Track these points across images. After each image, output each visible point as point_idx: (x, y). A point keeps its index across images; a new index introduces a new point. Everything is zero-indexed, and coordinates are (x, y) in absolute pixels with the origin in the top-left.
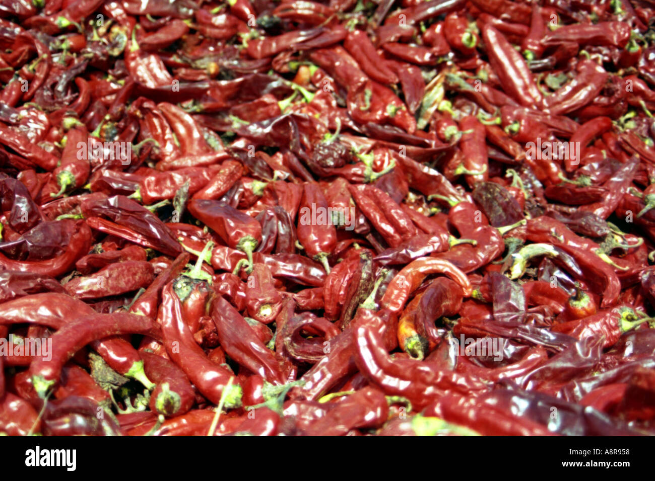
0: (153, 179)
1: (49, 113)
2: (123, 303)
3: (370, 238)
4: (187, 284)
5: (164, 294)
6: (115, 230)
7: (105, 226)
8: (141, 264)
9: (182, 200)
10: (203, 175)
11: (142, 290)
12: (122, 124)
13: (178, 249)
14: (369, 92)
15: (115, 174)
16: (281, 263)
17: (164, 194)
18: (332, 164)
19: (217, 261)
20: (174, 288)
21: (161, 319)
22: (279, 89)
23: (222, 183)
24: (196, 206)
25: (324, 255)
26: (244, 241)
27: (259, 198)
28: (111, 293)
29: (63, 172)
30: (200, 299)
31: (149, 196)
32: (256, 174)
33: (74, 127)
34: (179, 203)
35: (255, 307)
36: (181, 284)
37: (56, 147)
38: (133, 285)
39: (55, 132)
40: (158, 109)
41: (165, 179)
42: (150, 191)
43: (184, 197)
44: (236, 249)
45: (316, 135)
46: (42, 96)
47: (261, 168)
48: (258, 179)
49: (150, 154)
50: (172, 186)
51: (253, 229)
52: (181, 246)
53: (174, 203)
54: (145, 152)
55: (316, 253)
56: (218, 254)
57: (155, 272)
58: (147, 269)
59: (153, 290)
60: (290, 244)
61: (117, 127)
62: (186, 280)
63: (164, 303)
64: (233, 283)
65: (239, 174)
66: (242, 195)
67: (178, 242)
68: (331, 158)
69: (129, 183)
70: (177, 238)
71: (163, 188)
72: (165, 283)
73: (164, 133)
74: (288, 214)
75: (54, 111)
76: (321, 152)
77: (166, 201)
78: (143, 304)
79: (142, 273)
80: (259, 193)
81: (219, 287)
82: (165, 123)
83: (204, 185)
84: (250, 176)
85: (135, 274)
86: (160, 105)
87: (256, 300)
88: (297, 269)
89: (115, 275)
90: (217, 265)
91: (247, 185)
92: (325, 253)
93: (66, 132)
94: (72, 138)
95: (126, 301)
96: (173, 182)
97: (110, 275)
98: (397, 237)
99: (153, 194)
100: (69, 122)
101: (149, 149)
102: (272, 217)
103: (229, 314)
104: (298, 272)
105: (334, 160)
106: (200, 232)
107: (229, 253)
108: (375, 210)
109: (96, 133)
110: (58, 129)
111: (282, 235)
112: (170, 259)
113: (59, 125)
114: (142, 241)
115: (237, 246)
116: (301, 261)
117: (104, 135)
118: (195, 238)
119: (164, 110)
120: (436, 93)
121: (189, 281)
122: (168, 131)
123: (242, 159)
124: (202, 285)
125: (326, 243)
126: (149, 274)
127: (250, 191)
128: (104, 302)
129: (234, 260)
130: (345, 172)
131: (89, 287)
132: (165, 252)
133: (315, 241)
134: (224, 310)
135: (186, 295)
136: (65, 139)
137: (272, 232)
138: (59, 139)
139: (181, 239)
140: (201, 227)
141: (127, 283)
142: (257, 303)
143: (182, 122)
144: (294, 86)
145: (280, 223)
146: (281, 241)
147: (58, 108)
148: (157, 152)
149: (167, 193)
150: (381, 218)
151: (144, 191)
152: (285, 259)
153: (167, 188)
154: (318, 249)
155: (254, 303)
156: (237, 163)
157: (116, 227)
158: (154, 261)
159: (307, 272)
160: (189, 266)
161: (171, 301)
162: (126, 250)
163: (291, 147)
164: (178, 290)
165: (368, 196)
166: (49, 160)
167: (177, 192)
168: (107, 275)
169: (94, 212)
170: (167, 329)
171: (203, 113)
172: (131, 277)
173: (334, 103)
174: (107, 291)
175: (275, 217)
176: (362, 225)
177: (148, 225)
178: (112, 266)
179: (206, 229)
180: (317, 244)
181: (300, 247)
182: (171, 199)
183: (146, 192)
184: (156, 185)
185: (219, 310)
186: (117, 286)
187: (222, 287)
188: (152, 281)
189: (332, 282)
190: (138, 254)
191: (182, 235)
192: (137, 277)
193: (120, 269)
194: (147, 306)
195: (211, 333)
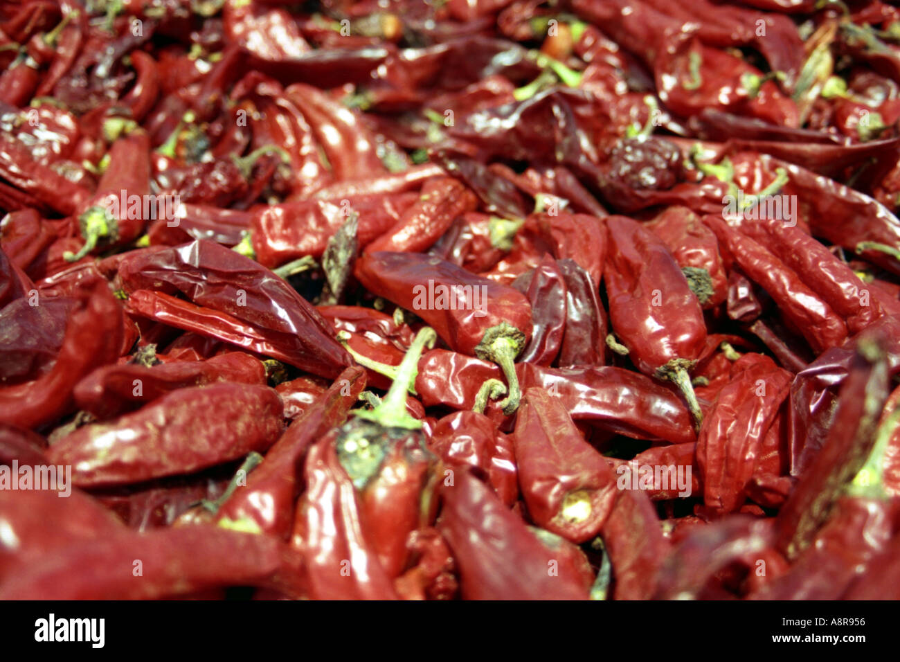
0: (278, 212)
1: (78, 116)
2: (205, 494)
3: (760, 330)
4: (372, 440)
5: (309, 468)
6: (192, 317)
7: (170, 309)
8: (252, 393)
9: (343, 256)
10: (384, 209)
11: (254, 457)
12: (217, 128)
13: (340, 361)
14: (696, 58)
15: (198, 211)
16: (582, 388)
17: (302, 246)
18: (651, 180)
19: (432, 385)
20: (337, 452)
21: (305, 536)
22: (516, 67)
23: (427, 220)
24: (374, 265)
25: (681, 366)
26: (494, 336)
27: (504, 255)
28: (172, 467)
29: (93, 210)
30: (409, 482)
31: (271, 249)
32: (493, 208)
33: (123, 135)
34: (336, 261)
35: (551, 499)
36: (354, 442)
37: (87, 173)
38: (230, 446)
39: (88, 147)
40: (285, 97)
41: (304, 214)
42: (273, 238)
43: (346, 248)
44: (474, 355)
45: (611, 129)
46: (68, 86)
47: (504, 196)
48: (498, 215)
49: (271, 180)
50: (321, 229)
51: (510, 307)
52: (345, 353)
53: (325, 265)
54: (263, 175)
55: (663, 361)
56: (433, 368)
57: (287, 415)
58: (265, 404)
59: (283, 458)
60: (594, 344)
61: (208, 133)
62: (371, 431)
63: (312, 495)
64: (483, 436)
65: (460, 205)
66: (469, 247)
67: (339, 342)
68: (650, 170)
69: (229, 228)
70: (335, 334)
71: (301, 232)
72: (313, 441)
73: (299, 144)
74: (587, 274)
75: (88, 111)
76: (630, 158)
77: (307, 259)
78: (254, 498)
79: (253, 414)
80: (505, 245)
81: (448, 447)
82: (302, 124)
83: (389, 227)
84: (481, 210)
85: (234, 417)
86: (292, 89)
87: (554, 480)
88: (620, 400)
89: (180, 420)
90: (431, 395)
91: (478, 228)
92: (683, 361)
93: (108, 147)
94: (119, 155)
95: (212, 489)
96: (322, 221)
97: (169, 421)
98: (836, 324)
99: (279, 246)
100: (113, 126)
101: (271, 169)
102: (553, 281)
103: (494, 524)
104: (623, 408)
105: (656, 172)
106: (385, 323)
107: (457, 368)
108: (775, 265)
109: (168, 149)
110: (94, 140)
111: (575, 324)
112: (318, 384)
113: (96, 135)
114: (256, 341)
115: (478, 348)
116: (626, 383)
117: (184, 152)
118: (374, 337)
119: (299, 100)
120: (819, 62)
121: (377, 434)
122: (307, 140)
123: (466, 176)
124: (410, 441)
125: (684, 337)
126: (272, 418)
127: (485, 241)
128: (154, 493)
129: (469, 382)
130: (684, 195)
131: (111, 451)
132: (308, 368)
133: (659, 334)
134: (477, 511)
135: (368, 471)
136: (106, 161)
137: (555, 316)
138: (95, 160)
139: (345, 336)
140: (388, 311)
141: (213, 441)
142: (556, 489)
143: (335, 122)
144: (543, 61)
145: (570, 295)
146: (572, 339)
147: (94, 103)
148: (286, 173)
149: (309, 242)
150: (792, 283)
151: (259, 239)
152: (590, 378)
153: (307, 231)
154: (667, 352)
155: (547, 489)
156: (455, 183)
157: (196, 311)
158: (283, 389)
159: (643, 408)
160: (370, 396)
161: (331, 487)
162: (216, 361)
163: (560, 156)
164: (348, 456)
165: (753, 236)
166: (71, 194)
167: (332, 239)
168: (161, 420)
169: (145, 278)
170: (321, 570)
171: (373, 112)
172: (224, 426)
173: (621, 88)
174: (159, 465)
175: (561, 280)
176: (746, 301)
177: (267, 301)
178: (175, 396)
179: (398, 316)
180: (664, 341)
181: (622, 349)
182: (317, 255)
183: (263, 241)
184: (285, 226)
185: (462, 511)
186: (187, 450)
187: (456, 448)
188: (278, 435)
189: (724, 429)
190: (245, 369)
191: (344, 329)
192: (240, 426)
193: (194, 404)
194: (265, 504)
195: (439, 574)
